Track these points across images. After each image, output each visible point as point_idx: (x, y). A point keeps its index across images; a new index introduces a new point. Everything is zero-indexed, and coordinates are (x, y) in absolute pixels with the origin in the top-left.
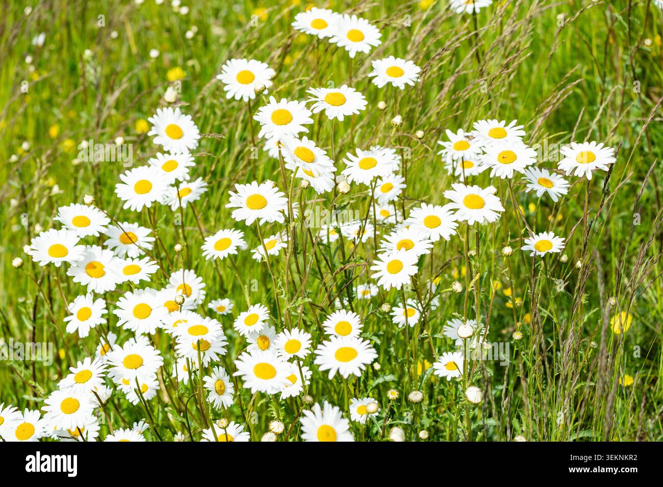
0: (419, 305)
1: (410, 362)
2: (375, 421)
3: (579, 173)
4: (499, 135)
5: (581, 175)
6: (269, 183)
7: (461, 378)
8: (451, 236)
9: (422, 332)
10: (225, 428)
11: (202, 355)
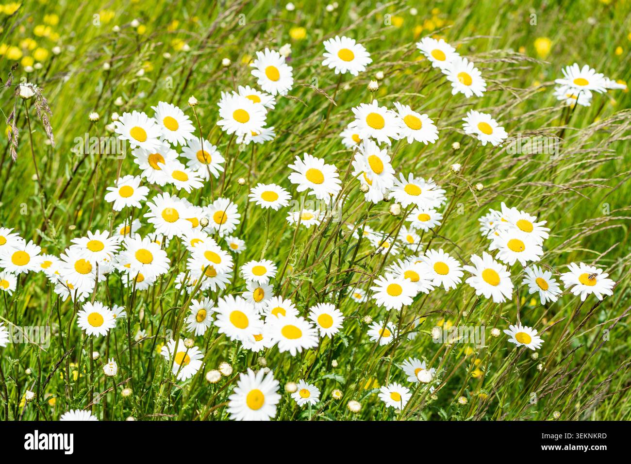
0: (397, 331)
1: (363, 375)
2: (310, 407)
3: (576, 291)
4: (525, 227)
5: (576, 294)
6: (333, 168)
7: (400, 412)
8: (451, 288)
9: (386, 355)
10: (188, 348)
11: (204, 278)
